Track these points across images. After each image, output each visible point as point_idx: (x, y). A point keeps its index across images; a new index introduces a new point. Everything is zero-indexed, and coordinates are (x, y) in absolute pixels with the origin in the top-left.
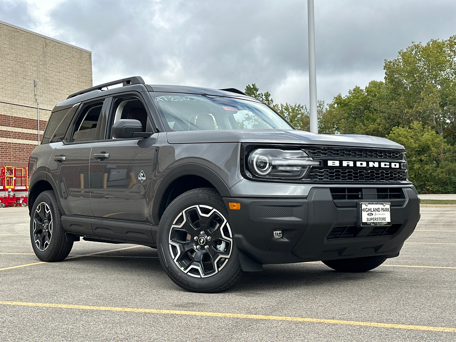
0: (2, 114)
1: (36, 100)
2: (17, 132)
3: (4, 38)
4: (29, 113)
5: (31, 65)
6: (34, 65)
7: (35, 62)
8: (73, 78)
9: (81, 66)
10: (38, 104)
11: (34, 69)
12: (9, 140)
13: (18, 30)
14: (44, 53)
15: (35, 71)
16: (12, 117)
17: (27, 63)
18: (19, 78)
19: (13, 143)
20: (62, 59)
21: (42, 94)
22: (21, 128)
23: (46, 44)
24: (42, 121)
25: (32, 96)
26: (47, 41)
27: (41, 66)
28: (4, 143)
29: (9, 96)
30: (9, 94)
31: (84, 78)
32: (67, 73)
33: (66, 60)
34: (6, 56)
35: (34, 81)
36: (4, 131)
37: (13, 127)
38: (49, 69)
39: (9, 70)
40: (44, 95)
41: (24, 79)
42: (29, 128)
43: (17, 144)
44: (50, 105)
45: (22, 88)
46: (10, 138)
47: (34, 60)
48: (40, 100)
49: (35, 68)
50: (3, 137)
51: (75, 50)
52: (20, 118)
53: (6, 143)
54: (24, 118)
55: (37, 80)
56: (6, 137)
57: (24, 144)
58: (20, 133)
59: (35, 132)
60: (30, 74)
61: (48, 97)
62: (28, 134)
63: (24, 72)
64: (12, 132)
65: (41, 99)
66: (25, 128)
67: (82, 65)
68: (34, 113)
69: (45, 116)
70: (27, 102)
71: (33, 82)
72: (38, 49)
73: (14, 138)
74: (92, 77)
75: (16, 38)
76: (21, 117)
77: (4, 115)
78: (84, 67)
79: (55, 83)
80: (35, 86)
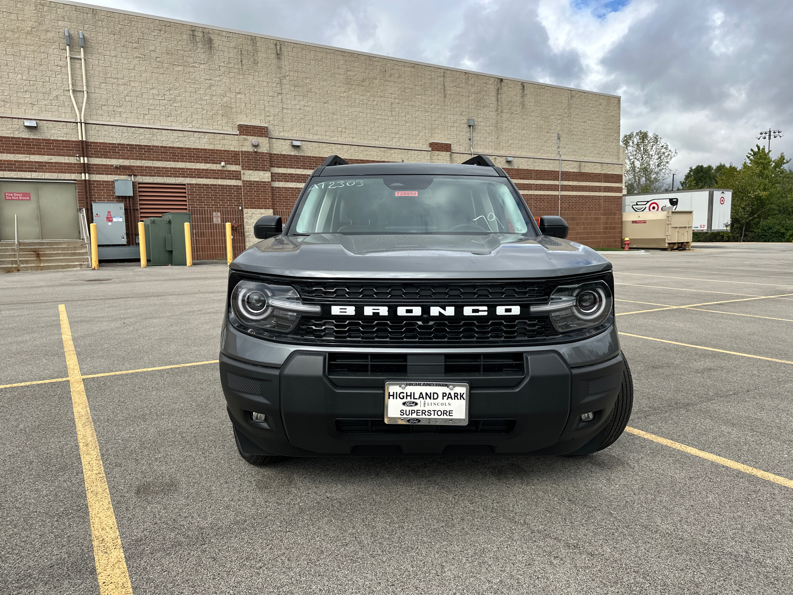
0: (525, 168)
1: (559, 152)
2: (538, 184)
3: (530, 96)
4: (551, 166)
5: (556, 118)
6: (558, 118)
7: (560, 115)
8: (598, 126)
9: (608, 113)
10: (560, 156)
11: (558, 122)
12: (531, 192)
13: (544, 87)
14: (569, 105)
15: (559, 124)
16: (534, 170)
17: (551, 117)
18: (543, 133)
19: (534, 195)
20: (588, 108)
21: (565, 145)
22: (543, 180)
23: (572, 96)
24: (564, 172)
25: (555, 148)
26: (573, 93)
27: (565, 118)
28: (526, 195)
29: (533, 151)
30: (532, 149)
31: (611, 124)
32: (593, 122)
33: (592, 109)
34: (531, 113)
35: (558, 134)
36: (526, 184)
37: (535, 179)
38: (573, 121)
39: (534, 126)
40: (567, 147)
41: (548, 133)
42: (550, 180)
43: (538, 195)
44: (573, 155)
45: (546, 142)
46: (531, 190)
47: (559, 113)
48: (562, 151)
49: (560, 121)
50: (525, 190)
51: (602, 97)
52: (542, 171)
53: (528, 195)
54: (546, 171)
55: (561, 133)
56: (527, 190)
57: (545, 195)
58: (542, 185)
59: (556, 183)
60: (554, 127)
61: (571, 147)
62: (549, 185)
63: (548, 126)
64: (534, 184)
65: (564, 150)
66: (547, 180)
67: (609, 111)
68: (556, 165)
69: (567, 167)
70: (550, 155)
71: (556, 135)
72: (563, 102)
73: (535, 190)
74: (620, 123)
75: (541, 95)
76: (543, 169)
77: (527, 170)
78: (612, 114)
79: (579, 134)
80: (559, 139)
